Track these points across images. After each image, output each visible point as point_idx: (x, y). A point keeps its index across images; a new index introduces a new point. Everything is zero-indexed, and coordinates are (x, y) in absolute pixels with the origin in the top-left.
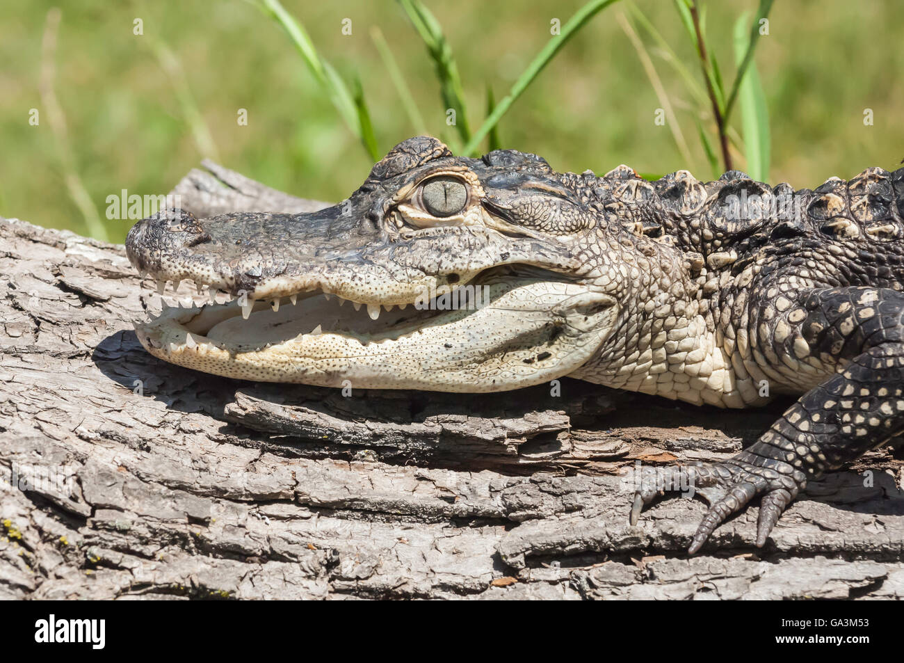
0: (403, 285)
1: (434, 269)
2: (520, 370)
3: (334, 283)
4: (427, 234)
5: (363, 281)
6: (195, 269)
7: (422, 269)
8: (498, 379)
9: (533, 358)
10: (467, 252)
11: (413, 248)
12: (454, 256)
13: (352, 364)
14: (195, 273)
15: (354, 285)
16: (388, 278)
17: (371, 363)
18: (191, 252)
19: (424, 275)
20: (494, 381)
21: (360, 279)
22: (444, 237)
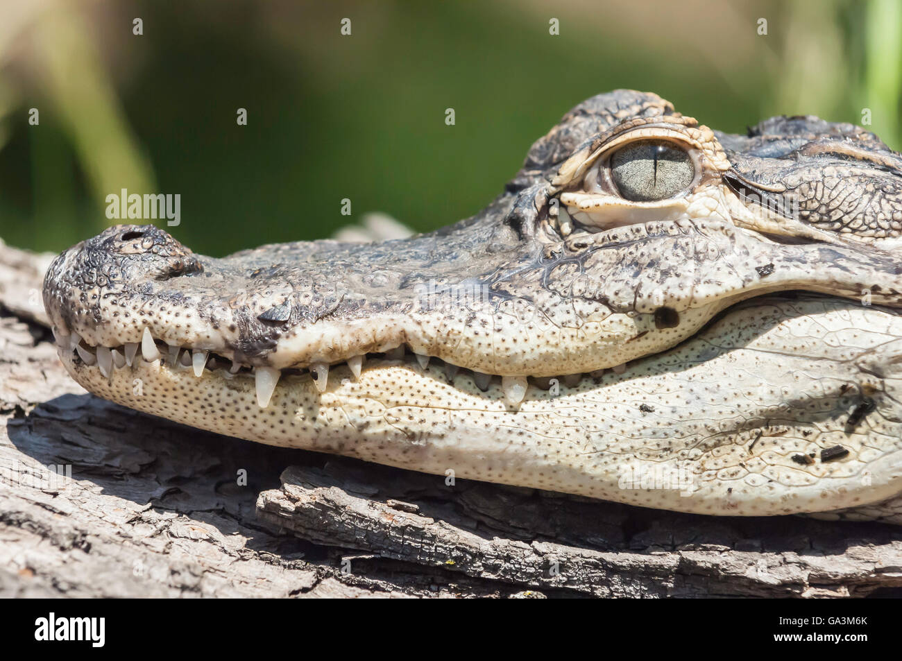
0: (567, 332)
1: (626, 300)
2: (783, 475)
3: (432, 333)
4: (615, 237)
5: (489, 328)
6: (164, 315)
7: (604, 301)
8: (738, 486)
9: (813, 456)
10: (692, 264)
11: (587, 265)
12: (665, 273)
13: (457, 423)
14: (162, 322)
15: (471, 335)
16: (537, 320)
17: (495, 424)
18: (157, 287)
19: (607, 311)
20: (730, 490)
21: (484, 323)
22: (645, 241)
